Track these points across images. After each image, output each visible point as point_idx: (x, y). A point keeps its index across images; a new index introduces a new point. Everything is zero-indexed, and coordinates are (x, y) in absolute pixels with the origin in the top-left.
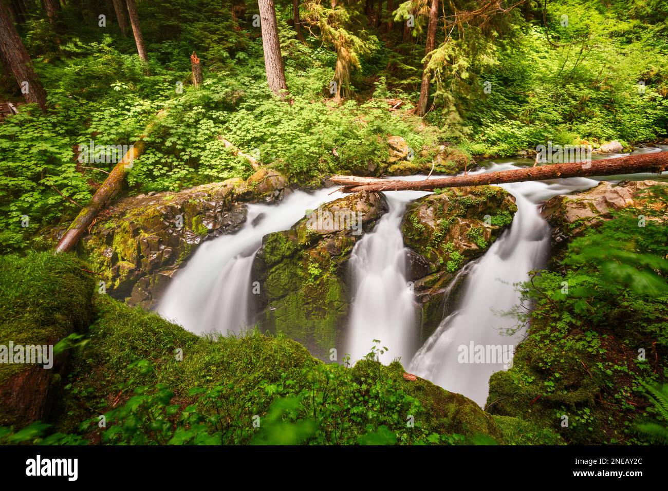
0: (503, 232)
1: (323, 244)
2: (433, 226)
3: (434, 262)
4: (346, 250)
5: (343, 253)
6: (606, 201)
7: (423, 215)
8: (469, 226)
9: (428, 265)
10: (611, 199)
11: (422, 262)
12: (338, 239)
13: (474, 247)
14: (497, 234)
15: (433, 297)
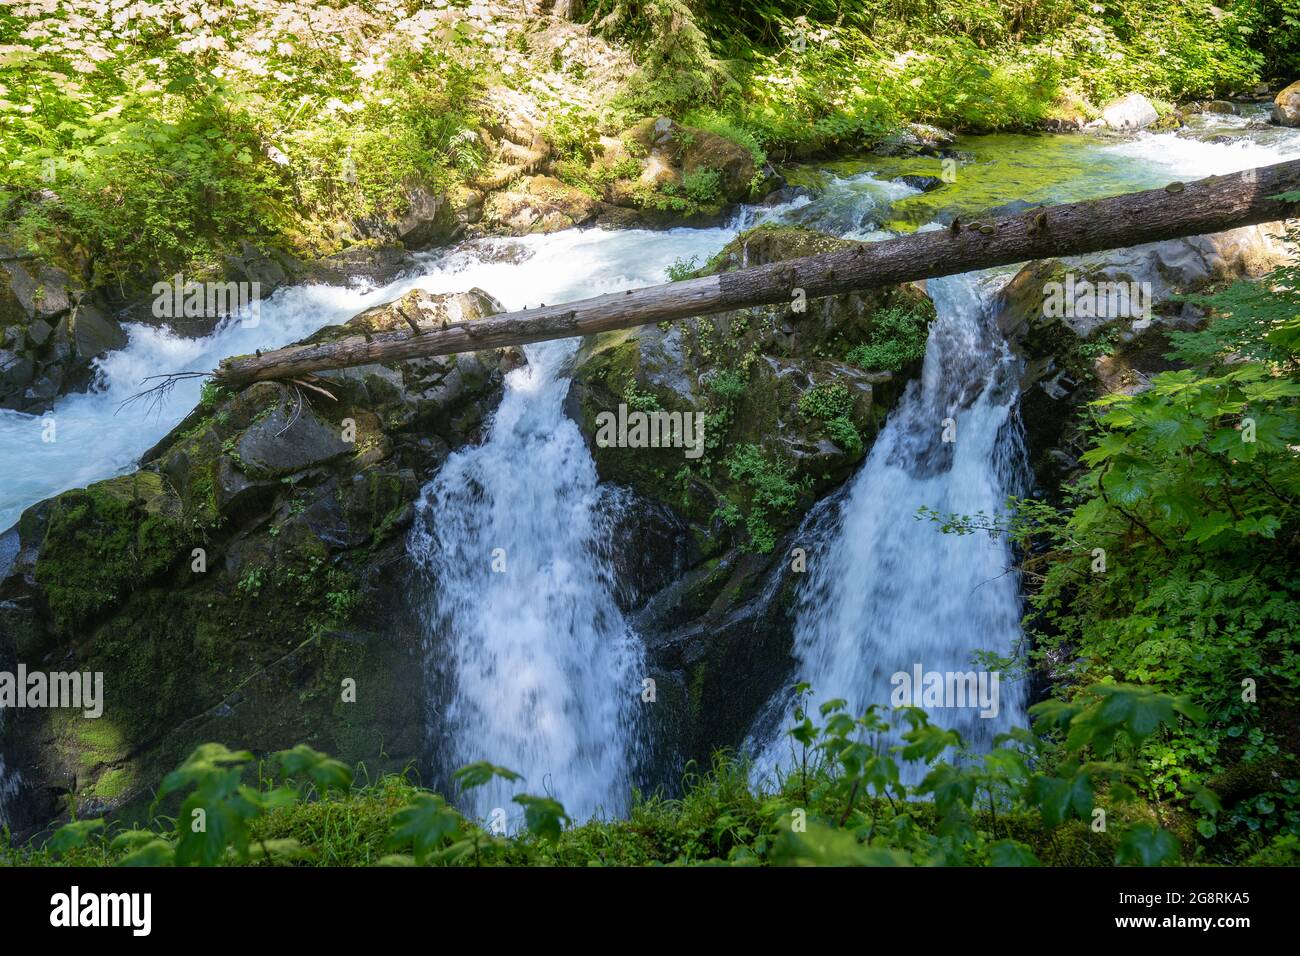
0: (901, 391)
1: (291, 513)
2: (689, 397)
3: (703, 522)
4: (387, 523)
5: (379, 536)
6: (1161, 267)
7: (652, 360)
8: (802, 381)
9: (687, 532)
10: (1173, 258)
11: (664, 528)
12: (350, 484)
13: (825, 448)
14: (888, 396)
15: (716, 640)
